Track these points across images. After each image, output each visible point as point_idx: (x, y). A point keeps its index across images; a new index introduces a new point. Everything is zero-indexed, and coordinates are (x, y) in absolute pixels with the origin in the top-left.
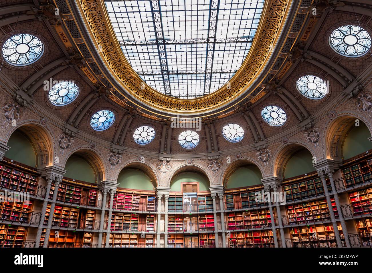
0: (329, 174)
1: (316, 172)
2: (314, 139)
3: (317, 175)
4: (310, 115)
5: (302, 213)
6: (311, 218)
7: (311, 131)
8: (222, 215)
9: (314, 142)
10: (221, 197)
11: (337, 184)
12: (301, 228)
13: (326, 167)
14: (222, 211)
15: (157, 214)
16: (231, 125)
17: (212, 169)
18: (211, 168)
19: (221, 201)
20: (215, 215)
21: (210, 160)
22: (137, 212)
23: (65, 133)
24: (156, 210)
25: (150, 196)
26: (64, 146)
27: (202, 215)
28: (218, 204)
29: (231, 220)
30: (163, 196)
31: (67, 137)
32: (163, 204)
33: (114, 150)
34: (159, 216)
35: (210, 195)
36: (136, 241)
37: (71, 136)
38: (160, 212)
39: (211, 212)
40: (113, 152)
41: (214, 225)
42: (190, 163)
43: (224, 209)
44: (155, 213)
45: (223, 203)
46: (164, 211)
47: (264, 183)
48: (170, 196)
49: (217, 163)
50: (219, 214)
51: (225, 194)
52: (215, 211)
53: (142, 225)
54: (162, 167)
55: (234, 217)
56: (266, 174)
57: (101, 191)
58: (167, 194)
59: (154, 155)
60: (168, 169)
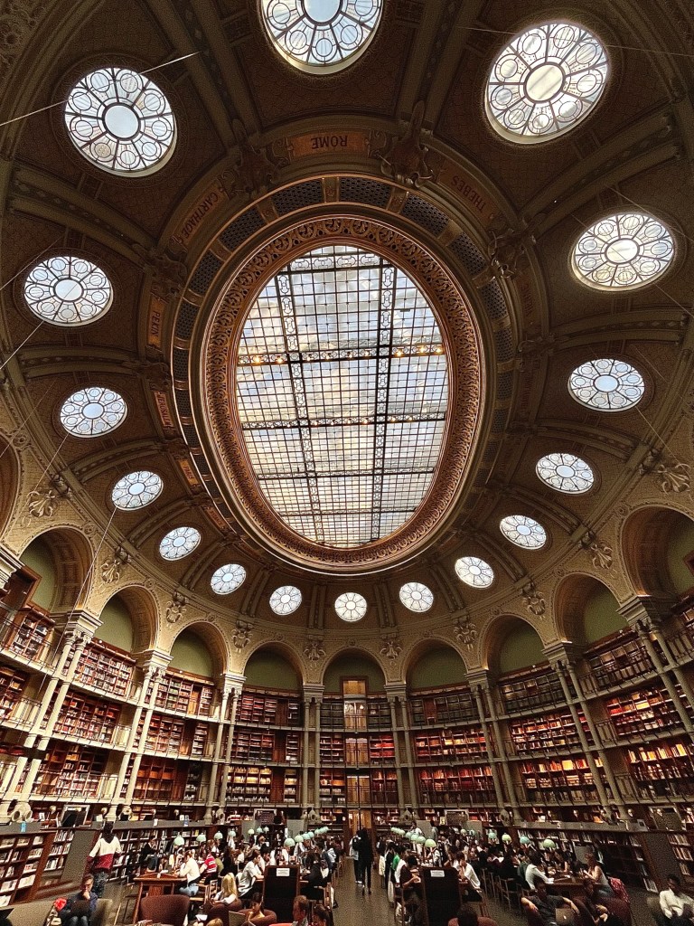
0: (568, 667)
1: (547, 662)
2: (539, 609)
3: (550, 668)
4: (525, 574)
5: (535, 734)
6: (551, 744)
7: (532, 597)
8: (407, 735)
9: (540, 614)
10: (403, 703)
11: (583, 684)
12: (536, 762)
13: (563, 655)
14: (405, 728)
15: (303, 732)
16: (412, 585)
17: (388, 655)
18: (386, 653)
19: (404, 710)
20: (395, 735)
21: (384, 640)
22: (272, 727)
23: (175, 599)
24: (302, 725)
25: (293, 700)
26: (172, 617)
27: (375, 735)
28: (398, 715)
29: (421, 744)
30: (313, 699)
31: (177, 605)
32: (313, 715)
33: (242, 624)
34: (307, 735)
35: (386, 699)
36: (268, 779)
37: (183, 604)
38: (307, 729)
39: (388, 730)
40: (239, 627)
41: (393, 754)
42: (353, 644)
43: (409, 725)
44: (300, 729)
45: (408, 714)
46: (314, 726)
47: (471, 680)
48: (324, 700)
49: (395, 645)
50: (401, 734)
51: (409, 697)
52: (395, 728)
53: (279, 751)
54: (311, 651)
55: (426, 740)
56: (472, 664)
57: (219, 690)
58: (319, 696)
59: (299, 630)
60: (321, 654)
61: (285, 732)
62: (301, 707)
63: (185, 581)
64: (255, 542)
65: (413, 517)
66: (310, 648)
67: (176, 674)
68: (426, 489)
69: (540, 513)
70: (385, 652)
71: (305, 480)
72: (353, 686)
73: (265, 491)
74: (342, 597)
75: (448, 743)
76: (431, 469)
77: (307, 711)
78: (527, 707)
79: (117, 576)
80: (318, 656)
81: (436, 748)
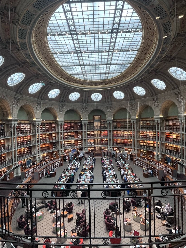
0: (159, 123)
4: (156, 95)
7: (156, 102)
8: (111, 131)
10: (111, 124)
11: (161, 128)
14: (111, 130)
15: (83, 131)
17: (108, 111)
20: (108, 132)
21: (107, 107)
22: (74, 131)
23: (38, 103)
24: (82, 129)
25: (79, 123)
26: (38, 109)
28: (110, 126)
30: (85, 123)
31: (39, 105)
32: (85, 127)
33: (61, 105)
34: (83, 132)
35: (106, 122)
36: (74, 142)
37: (41, 104)
38: (83, 130)
40: (60, 106)
41: (107, 135)
42: (97, 107)
43: (112, 129)
44: (82, 131)
45: (112, 126)
46: (86, 129)
47: (131, 120)
48: (88, 122)
49: (110, 108)
50: (110, 131)
51: (113, 122)
52: (108, 130)
53: (76, 135)
54: (84, 110)
55: (116, 132)
56: (133, 116)
57: (57, 123)
58: (87, 122)
59: (79, 104)
60: (87, 111)
61: (77, 132)
62: (82, 125)
65: (121, 74)
66: (83, 109)
67: (43, 122)
70: (107, 110)
72: (97, 118)
74: (94, 94)
75: (122, 133)
76: (130, 63)
79: (18, 104)
80: (86, 111)
81: (119, 134)
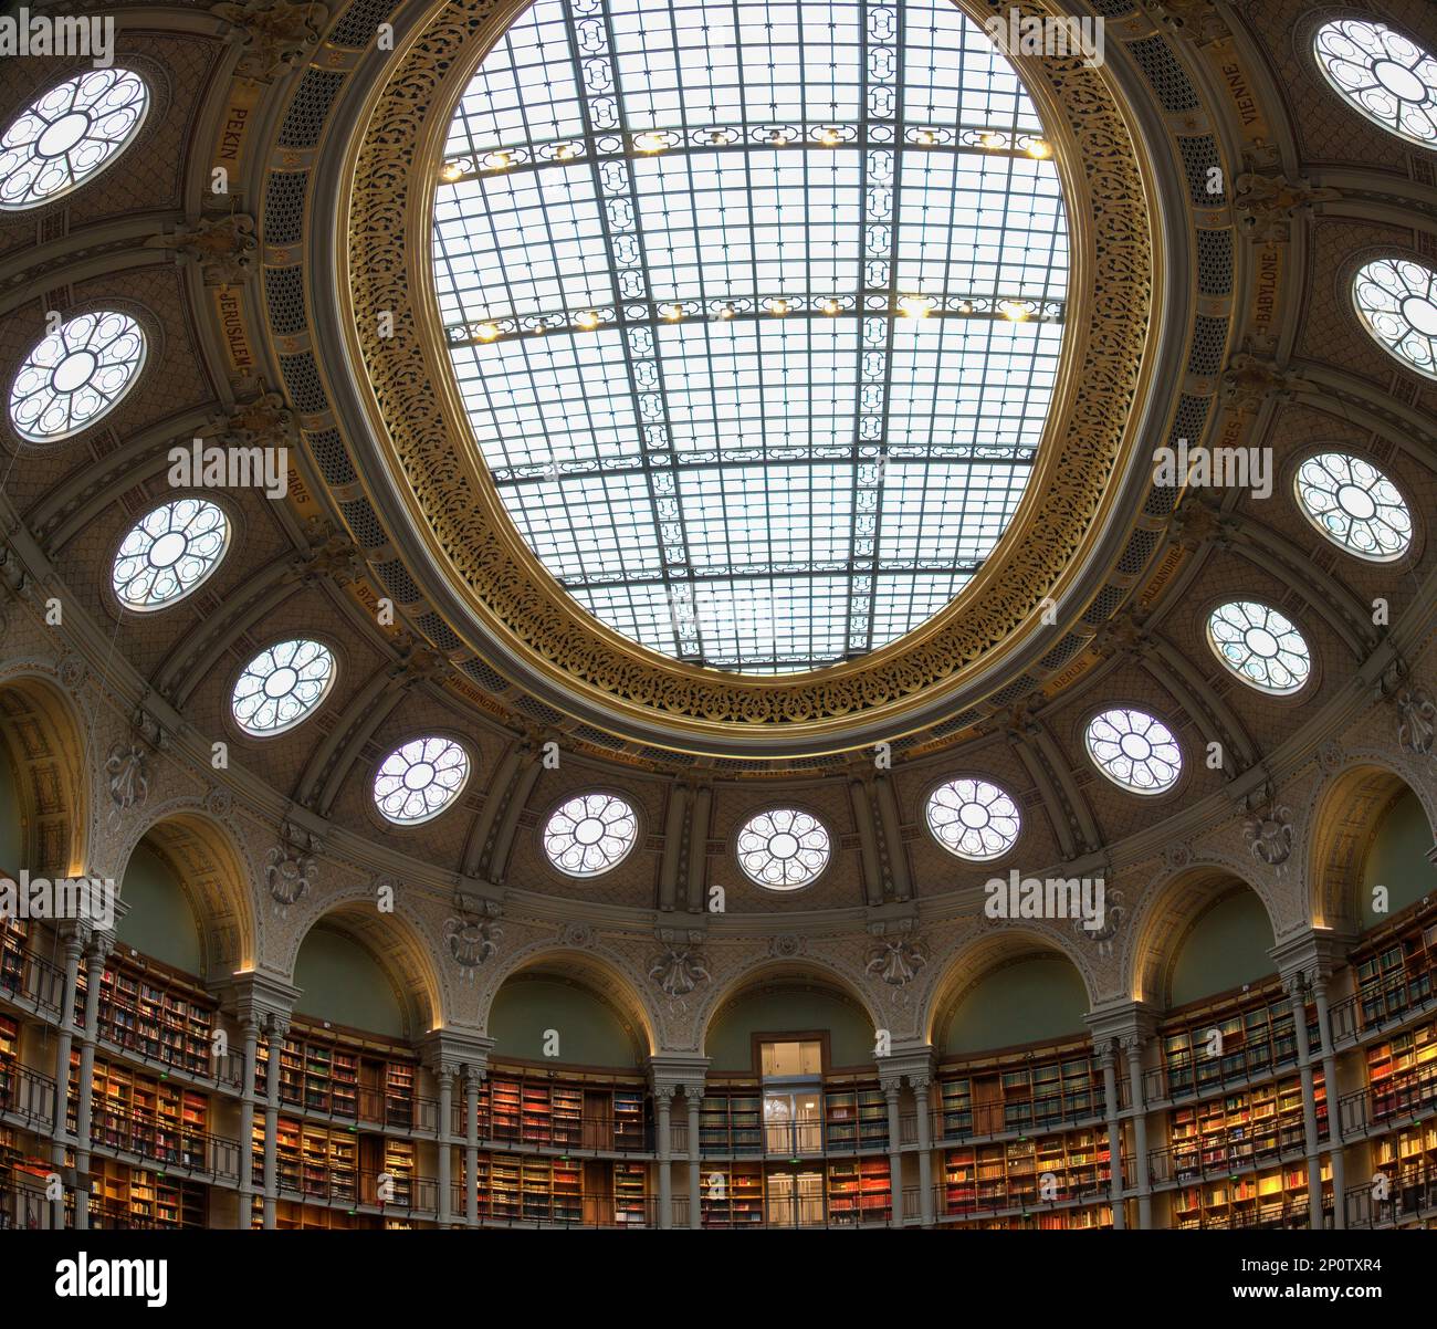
0: (1317, 985)
1: (1276, 977)
2: (1275, 851)
3: (1279, 990)
4: (1259, 757)
5: (1219, 1134)
6: (1247, 1150)
7: (1266, 819)
8: (924, 1160)
9: (1277, 862)
10: (920, 1090)
11: (1336, 1017)
12: (1210, 1187)
13: (1309, 960)
14: (923, 1145)
15: (657, 1164)
16: (965, 786)
17: (886, 975)
18: (881, 972)
19: (922, 1108)
20: (895, 1163)
21: (880, 938)
22: (573, 1153)
23: (287, 843)
24: (651, 1144)
25: (625, 1091)
26: (285, 890)
27: (841, 1163)
28: (908, 1117)
29: (958, 1178)
30: (680, 1089)
31: (293, 859)
32: (680, 1124)
33: (469, 903)
34: (665, 1171)
35: (877, 1083)
37: (307, 852)
38: (666, 1153)
39: (879, 1151)
40: (463, 912)
41: (888, 1201)
42: (788, 949)
43: (932, 1138)
44: (649, 1157)
45: (930, 1114)
46: (685, 1149)
47: (1096, 1027)
48: (707, 1089)
49: (908, 950)
50: (911, 1159)
51: (940, 1078)
52: (895, 1147)
53: (597, 1204)
54: (668, 972)
55: (971, 1167)
56: (1103, 992)
57: (429, 1069)
58: (695, 1082)
59: (632, 918)
60: (697, 978)
61: (609, 1163)
62: (649, 1108)
63: (306, 790)
64: (493, 670)
65: (971, 588)
66: (667, 962)
67: (316, 1031)
68: (1011, 508)
69: (1302, 601)
70: (880, 970)
71: (641, 479)
72: (787, 1058)
73: (517, 517)
74: (759, 823)
76: (1025, 453)
77: (664, 1119)
78: (1217, 1078)
79: (142, 788)
80: (691, 984)
81: (993, 1183)
